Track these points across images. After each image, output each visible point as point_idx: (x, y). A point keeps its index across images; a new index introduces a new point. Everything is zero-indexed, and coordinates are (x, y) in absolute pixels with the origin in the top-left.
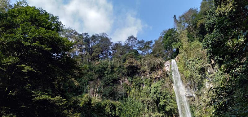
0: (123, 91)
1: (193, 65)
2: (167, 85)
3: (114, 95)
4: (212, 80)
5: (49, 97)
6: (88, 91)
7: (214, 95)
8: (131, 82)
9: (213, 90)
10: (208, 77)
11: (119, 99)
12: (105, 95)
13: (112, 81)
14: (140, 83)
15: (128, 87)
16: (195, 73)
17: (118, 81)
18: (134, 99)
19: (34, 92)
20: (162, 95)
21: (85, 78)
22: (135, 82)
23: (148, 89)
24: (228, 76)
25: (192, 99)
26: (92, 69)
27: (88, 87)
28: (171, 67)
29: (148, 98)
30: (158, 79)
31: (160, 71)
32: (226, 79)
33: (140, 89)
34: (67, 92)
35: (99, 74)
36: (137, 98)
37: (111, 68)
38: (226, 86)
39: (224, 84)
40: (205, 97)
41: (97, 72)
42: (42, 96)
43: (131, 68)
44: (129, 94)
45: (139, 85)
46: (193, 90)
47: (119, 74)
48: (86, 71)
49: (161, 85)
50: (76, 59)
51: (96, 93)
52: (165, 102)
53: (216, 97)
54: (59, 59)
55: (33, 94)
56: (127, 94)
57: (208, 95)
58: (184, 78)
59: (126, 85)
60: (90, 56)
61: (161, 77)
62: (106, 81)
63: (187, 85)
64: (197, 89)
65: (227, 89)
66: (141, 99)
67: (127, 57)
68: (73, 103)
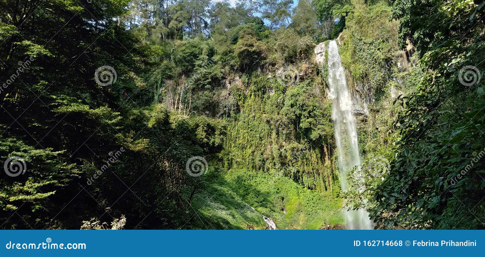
0: (232, 100)
1: (370, 52)
2: (317, 91)
3: (214, 108)
4: (403, 83)
5: (86, 108)
6: (163, 99)
7: (404, 109)
8: (248, 83)
9: (402, 100)
10: (396, 78)
11: (224, 116)
12: (195, 108)
13: (210, 80)
14: (264, 87)
15: (242, 93)
16: (373, 68)
17: (221, 82)
18: (251, 116)
19: (54, 97)
20: (305, 110)
21: (156, 74)
22: (255, 83)
23: (280, 98)
24: (434, 73)
25: (361, 117)
26: (170, 55)
27: (162, 90)
28: (326, 56)
29: (278, 114)
30: (301, 78)
31: (306, 63)
32: (429, 80)
33: (264, 97)
34: (121, 100)
35: (184, 66)
36: (258, 115)
37: (207, 55)
38: (428, 93)
39: (424, 90)
40: (386, 115)
41: (180, 61)
42: (71, 106)
43: (248, 55)
44: (243, 107)
45: (263, 90)
46: (366, 101)
47: (224, 67)
48: (157, 59)
49: (304, 92)
50: (136, 33)
51: (178, 103)
52: (310, 123)
53: (406, 113)
54: (101, 31)
55: (53, 100)
56: (238, 106)
57: (392, 112)
58: (351, 79)
59: (238, 90)
60: (164, 28)
61: (306, 75)
62: (199, 80)
63: (354, 93)
64: (374, 100)
65: (429, 100)
66: (266, 117)
67: (241, 33)
68: (133, 119)
